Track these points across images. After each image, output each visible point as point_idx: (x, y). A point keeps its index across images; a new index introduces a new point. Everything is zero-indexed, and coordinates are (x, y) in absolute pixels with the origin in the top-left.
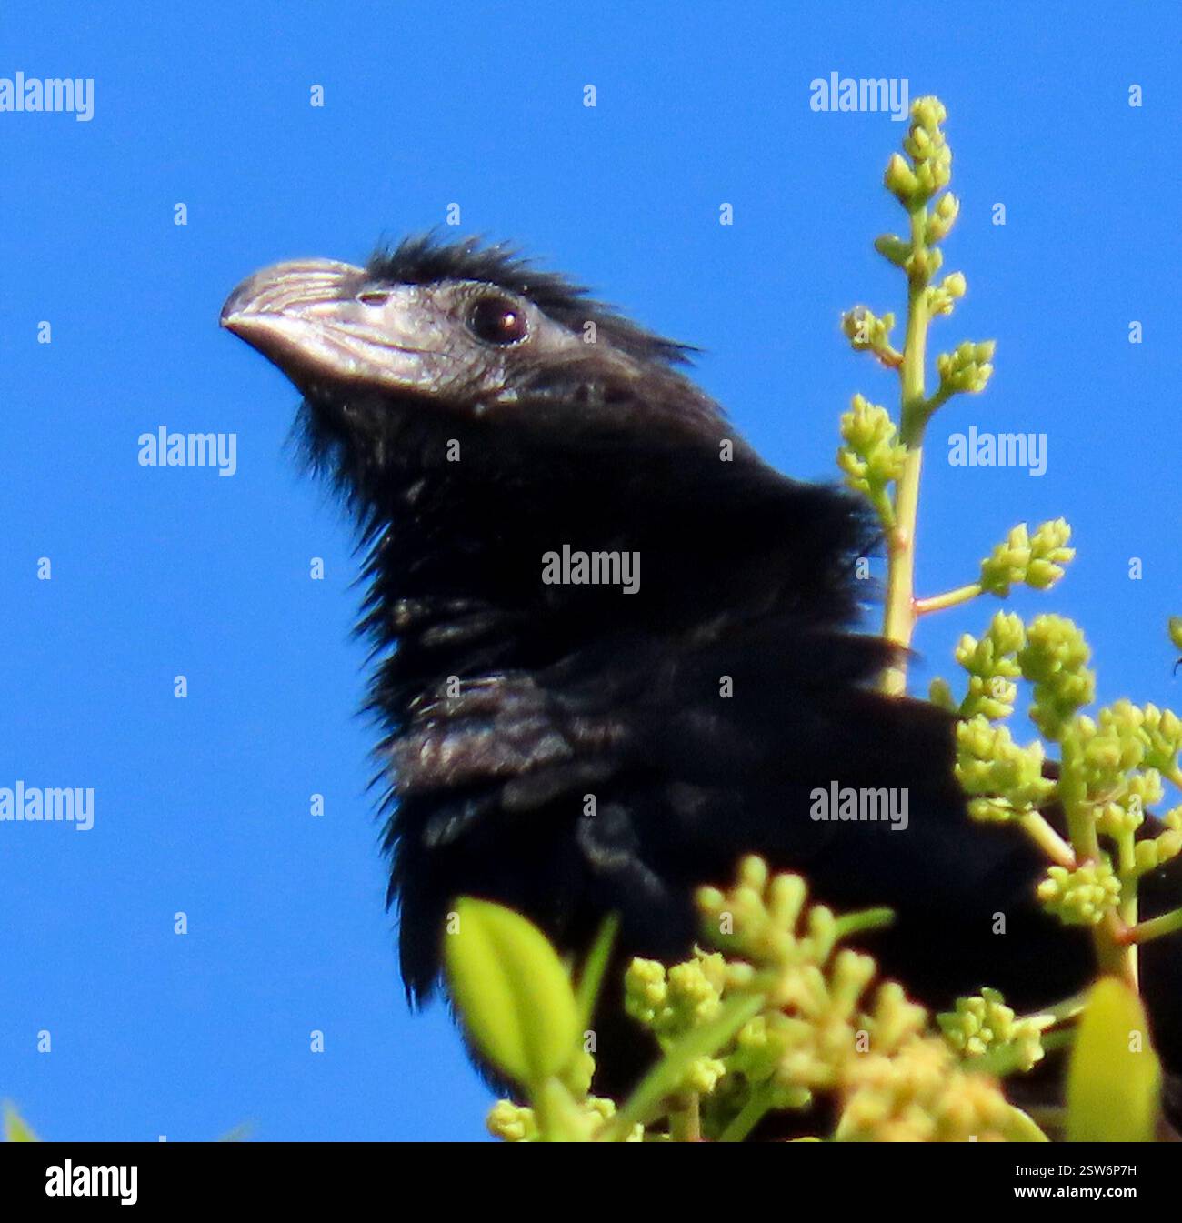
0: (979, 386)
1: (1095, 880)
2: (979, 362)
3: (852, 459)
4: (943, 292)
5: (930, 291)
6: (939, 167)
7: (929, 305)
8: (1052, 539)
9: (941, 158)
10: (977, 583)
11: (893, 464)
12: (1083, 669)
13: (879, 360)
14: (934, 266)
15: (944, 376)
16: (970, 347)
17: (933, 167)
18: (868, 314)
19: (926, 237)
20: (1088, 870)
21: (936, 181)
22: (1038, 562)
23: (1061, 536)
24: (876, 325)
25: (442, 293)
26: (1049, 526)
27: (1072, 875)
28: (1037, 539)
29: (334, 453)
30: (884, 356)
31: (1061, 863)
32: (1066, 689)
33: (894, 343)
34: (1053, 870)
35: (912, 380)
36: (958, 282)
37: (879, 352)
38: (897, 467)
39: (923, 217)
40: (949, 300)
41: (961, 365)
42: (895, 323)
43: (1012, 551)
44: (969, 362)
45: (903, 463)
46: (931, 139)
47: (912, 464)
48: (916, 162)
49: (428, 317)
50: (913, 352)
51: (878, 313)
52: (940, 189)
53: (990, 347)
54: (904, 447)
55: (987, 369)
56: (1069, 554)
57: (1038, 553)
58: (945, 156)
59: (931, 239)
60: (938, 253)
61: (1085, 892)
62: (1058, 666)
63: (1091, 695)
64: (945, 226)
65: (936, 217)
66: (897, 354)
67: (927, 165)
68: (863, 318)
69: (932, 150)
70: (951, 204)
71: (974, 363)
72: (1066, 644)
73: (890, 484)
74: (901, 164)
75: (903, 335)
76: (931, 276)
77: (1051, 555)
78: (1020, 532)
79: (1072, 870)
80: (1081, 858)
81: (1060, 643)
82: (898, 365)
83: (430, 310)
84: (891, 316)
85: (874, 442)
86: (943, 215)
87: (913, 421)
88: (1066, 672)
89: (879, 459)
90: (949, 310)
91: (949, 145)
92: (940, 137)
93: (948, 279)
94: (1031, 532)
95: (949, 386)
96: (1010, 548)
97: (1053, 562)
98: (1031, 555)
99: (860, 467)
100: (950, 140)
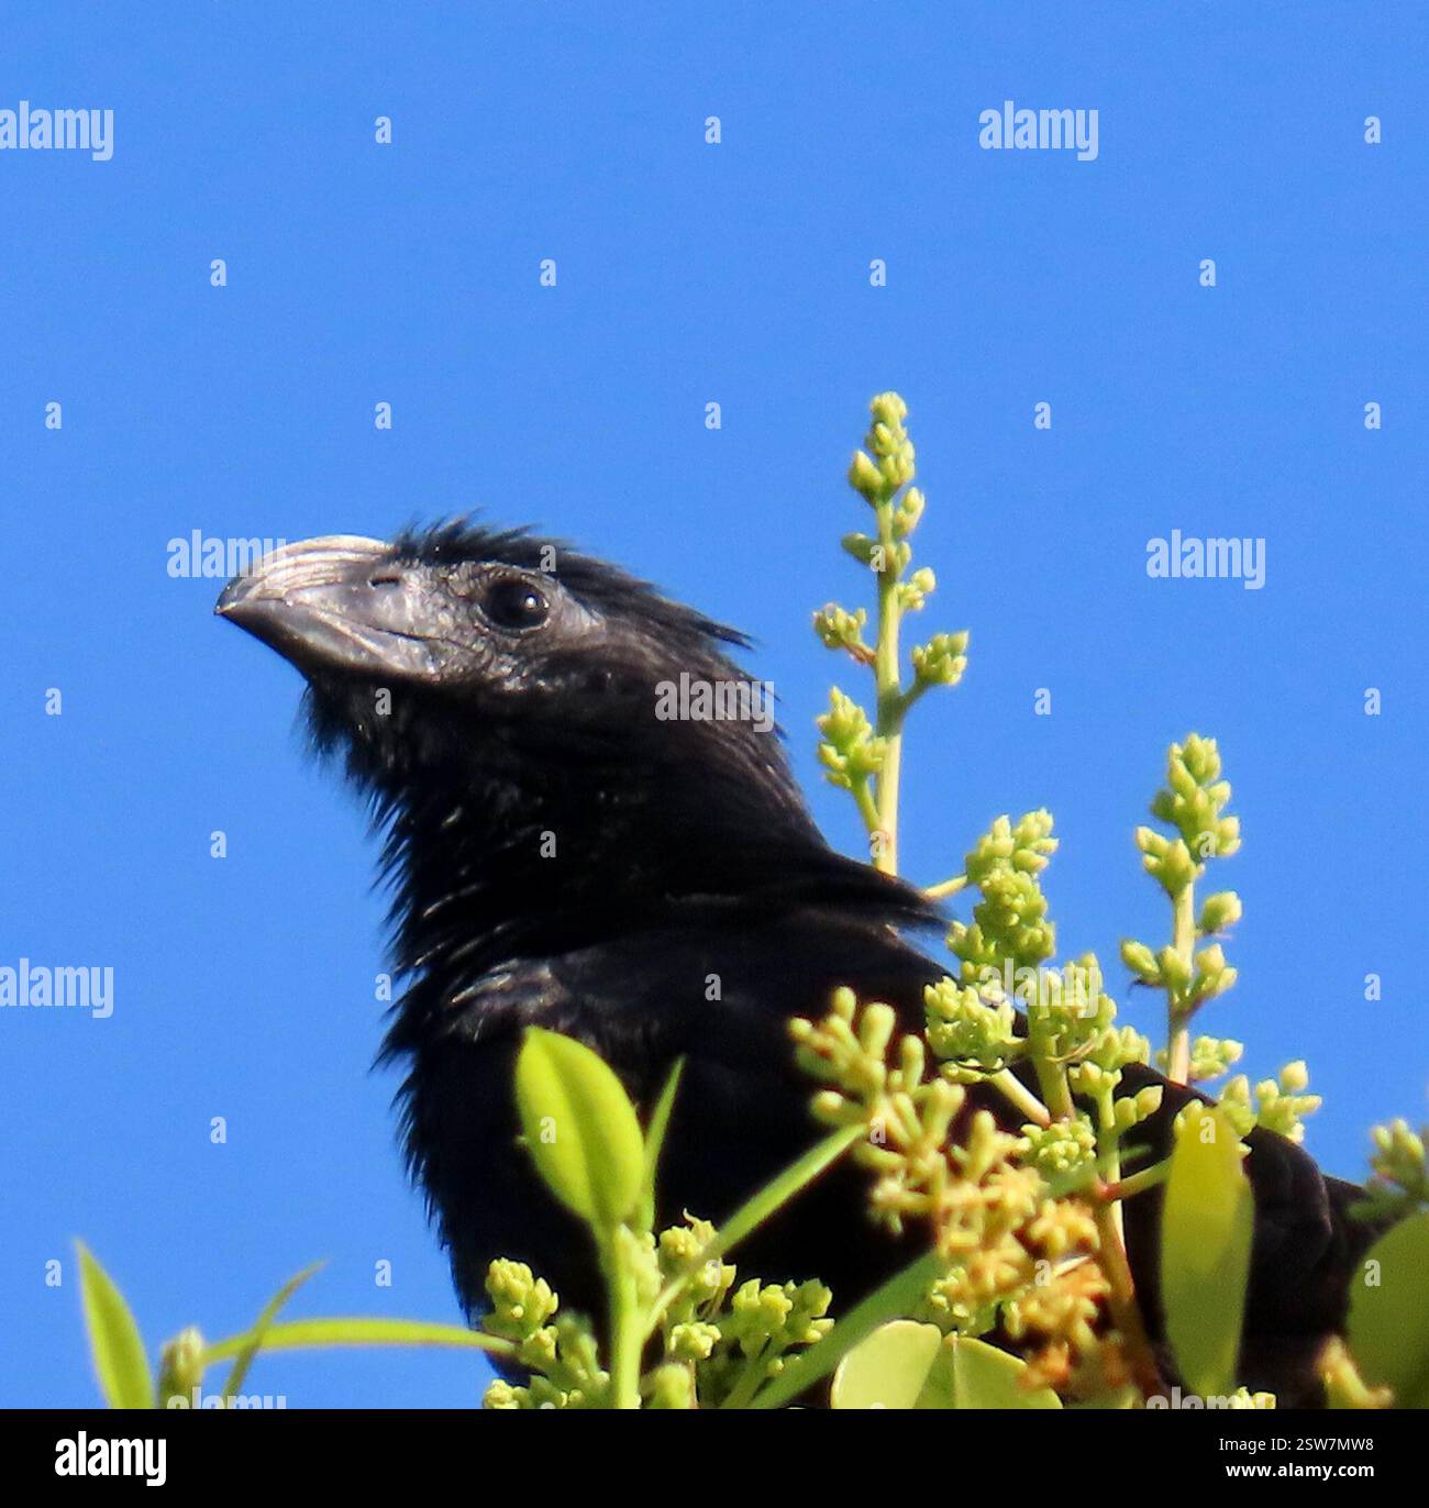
0: (954, 678)
1: (1070, 1136)
2: (954, 652)
3: (831, 751)
4: (912, 587)
5: (899, 587)
6: (903, 462)
7: (899, 601)
8: (1035, 829)
9: (904, 457)
10: (964, 875)
11: (873, 756)
12: (1041, 922)
13: (852, 657)
14: (903, 560)
15: (918, 669)
16: (944, 640)
17: (896, 461)
18: (839, 611)
19: (893, 530)
20: (1061, 1127)
21: (901, 475)
22: (1023, 852)
23: (1043, 826)
24: (848, 621)
25: (460, 576)
26: (1030, 818)
27: (1046, 1132)
28: (1020, 830)
29: (341, 753)
30: (858, 652)
31: (1033, 1120)
32: (1025, 941)
33: (866, 638)
34: (1026, 1128)
35: (887, 673)
36: (928, 577)
37: (850, 648)
38: (877, 759)
39: (888, 512)
40: (920, 594)
41: (936, 656)
42: (867, 618)
43: (997, 842)
44: (944, 653)
45: (883, 755)
46: (893, 436)
47: (890, 754)
48: (879, 458)
49: (441, 601)
50: (886, 648)
51: (851, 610)
52: (904, 485)
53: (963, 638)
54: (882, 739)
55: (961, 661)
56: (1053, 844)
57: (1022, 842)
58: (908, 452)
59: (898, 532)
60: (906, 546)
61: (1058, 1148)
62: (1015, 919)
63: (1051, 948)
64: (912, 521)
65: (901, 512)
66: (869, 650)
67: (890, 459)
68: (833, 614)
69: (894, 446)
70: (916, 499)
71: (948, 655)
72: (1021, 895)
73: (869, 777)
74: (864, 461)
75: (876, 633)
76: (900, 571)
77: (1034, 845)
78: (1003, 823)
79: (1045, 1127)
80: (1055, 1116)
81: (1015, 896)
82: (872, 662)
83: (446, 595)
84: (863, 613)
85: (852, 734)
86: (909, 510)
87: (889, 714)
88: (1024, 926)
89: (859, 752)
90: (920, 604)
91: (912, 441)
92: (903, 433)
93: (917, 575)
94: (1014, 823)
95: (925, 679)
96: (994, 838)
97: (1037, 852)
98: (1015, 845)
99: (840, 761)
100: (912, 436)
